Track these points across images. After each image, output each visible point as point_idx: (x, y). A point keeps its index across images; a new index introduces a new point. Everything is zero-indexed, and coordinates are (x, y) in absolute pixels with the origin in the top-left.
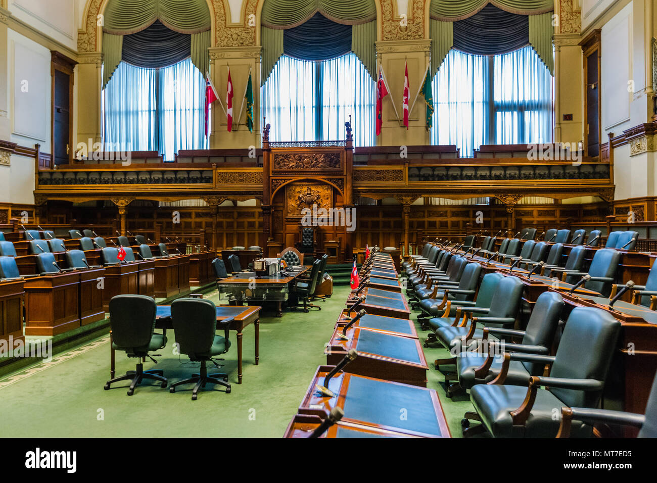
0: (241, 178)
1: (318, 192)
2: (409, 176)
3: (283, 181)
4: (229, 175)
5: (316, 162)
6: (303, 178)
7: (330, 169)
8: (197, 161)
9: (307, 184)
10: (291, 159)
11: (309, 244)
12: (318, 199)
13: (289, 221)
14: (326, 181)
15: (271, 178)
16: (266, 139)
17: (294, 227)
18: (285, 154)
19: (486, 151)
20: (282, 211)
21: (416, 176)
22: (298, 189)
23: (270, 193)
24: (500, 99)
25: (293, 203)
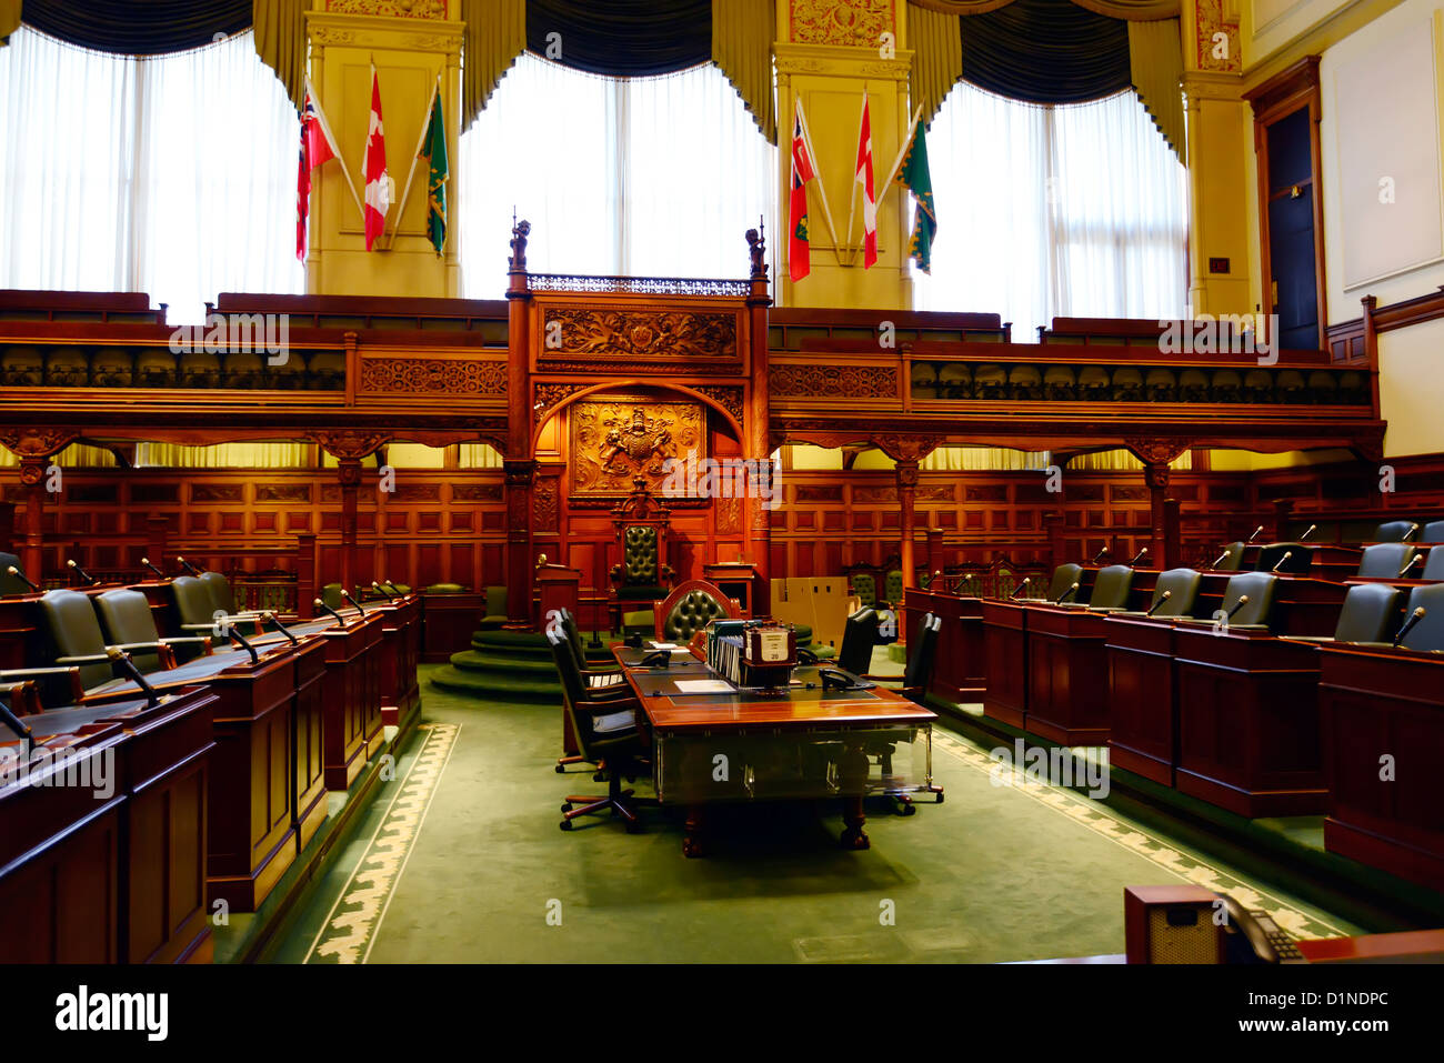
0: (437, 377)
1: (664, 424)
2: (913, 386)
3: (568, 388)
4: (399, 367)
5: (667, 338)
6: (628, 382)
7: (708, 356)
9: (630, 398)
10: (593, 326)
11: (648, 574)
12: (664, 442)
13: (581, 508)
14: (693, 392)
15: (533, 378)
16: (518, 263)
17: (596, 525)
18: (577, 311)
19: (1068, 333)
20: (557, 478)
21: (928, 384)
22: (606, 413)
23: (531, 424)
24: (1072, 216)
25: (592, 454)
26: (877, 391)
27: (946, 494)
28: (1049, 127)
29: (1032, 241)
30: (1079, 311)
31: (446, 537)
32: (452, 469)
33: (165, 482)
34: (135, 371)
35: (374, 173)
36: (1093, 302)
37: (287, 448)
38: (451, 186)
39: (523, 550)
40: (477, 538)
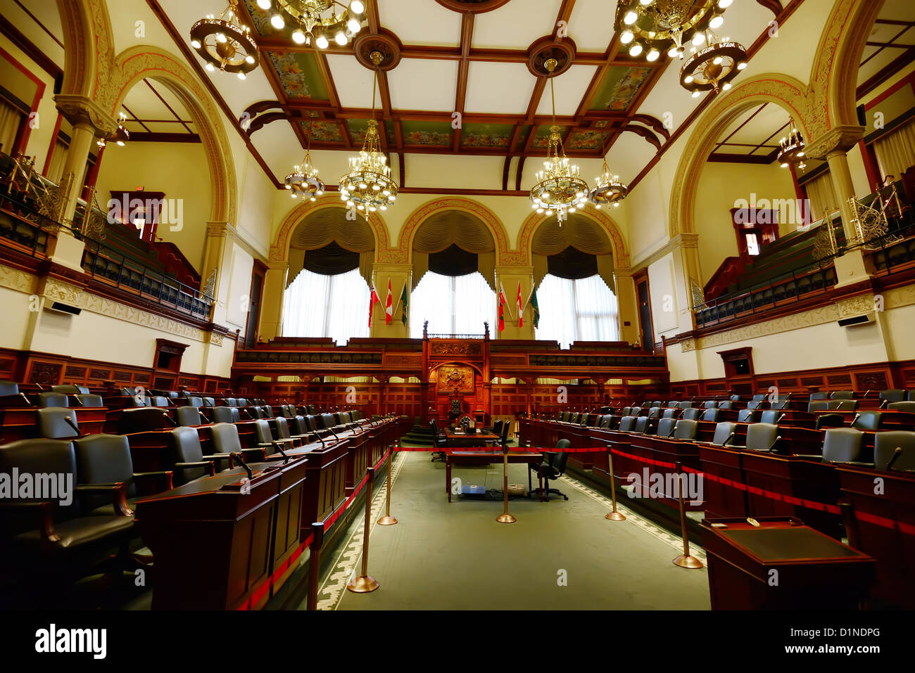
0: (405, 360)
1: (463, 372)
2: (530, 362)
3: (438, 363)
4: (395, 358)
5: (463, 350)
6: (453, 361)
7: (474, 355)
8: (364, 346)
9: (454, 366)
10: (444, 347)
12: (463, 377)
13: (441, 395)
14: (470, 364)
15: (429, 361)
16: (425, 331)
17: (445, 399)
18: (438, 344)
19: (578, 345)
20: (435, 387)
21: (535, 362)
22: (447, 369)
23: (428, 373)
24: (582, 309)
25: (444, 381)
26: (520, 364)
27: (547, 391)
28: (574, 285)
29: (570, 318)
30: (585, 339)
31: (405, 402)
32: (406, 383)
33: (331, 386)
34: (331, 359)
35: (389, 305)
36: (588, 336)
37: (363, 377)
38: (408, 307)
39: (426, 406)
40: (412, 402)
